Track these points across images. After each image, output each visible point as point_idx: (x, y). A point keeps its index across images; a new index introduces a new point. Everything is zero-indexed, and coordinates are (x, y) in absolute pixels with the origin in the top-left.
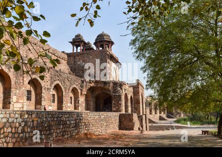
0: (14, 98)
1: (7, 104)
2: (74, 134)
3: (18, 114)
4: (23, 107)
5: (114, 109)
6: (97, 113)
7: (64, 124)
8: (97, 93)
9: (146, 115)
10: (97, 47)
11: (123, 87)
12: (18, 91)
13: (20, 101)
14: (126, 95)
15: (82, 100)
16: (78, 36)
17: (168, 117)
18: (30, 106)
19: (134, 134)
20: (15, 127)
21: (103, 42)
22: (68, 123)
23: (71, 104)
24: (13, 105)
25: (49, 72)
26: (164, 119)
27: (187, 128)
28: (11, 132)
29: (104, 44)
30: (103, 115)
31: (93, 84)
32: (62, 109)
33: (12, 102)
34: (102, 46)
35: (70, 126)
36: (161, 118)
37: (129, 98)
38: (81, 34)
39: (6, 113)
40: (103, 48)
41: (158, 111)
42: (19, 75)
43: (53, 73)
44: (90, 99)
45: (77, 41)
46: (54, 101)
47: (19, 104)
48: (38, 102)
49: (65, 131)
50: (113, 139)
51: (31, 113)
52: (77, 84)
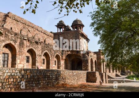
0: (18, 61)
1: (14, 65)
2: (55, 84)
3: (18, 70)
4: (23, 67)
5: (84, 69)
6: (71, 71)
7: (48, 77)
8: (72, 58)
9: (105, 73)
10: (73, 28)
11: (90, 55)
12: (20, 57)
13: (22, 63)
14: (92, 60)
15: (62, 62)
16: (61, 22)
17: (122, 74)
18: (28, 66)
19: (95, 85)
20: (16, 79)
21: (77, 25)
22: (51, 77)
23: (55, 65)
24: (18, 65)
25: (40, 45)
26: (119, 76)
27: (134, 82)
28: (13, 81)
29: (78, 27)
30: (76, 72)
31: (70, 52)
32: (49, 68)
33: (17, 63)
34: (76, 28)
35: (52, 79)
36: (117, 75)
37: (94, 61)
38: (63, 21)
39: (10, 70)
40: (77, 29)
41: (115, 71)
42: (21, 47)
43: (43, 46)
44: (68, 62)
45: (60, 25)
46: (44, 63)
47: (21, 65)
48: (34, 63)
49: (49, 82)
50: (80, 88)
51: (26, 70)
52: (59, 52)
